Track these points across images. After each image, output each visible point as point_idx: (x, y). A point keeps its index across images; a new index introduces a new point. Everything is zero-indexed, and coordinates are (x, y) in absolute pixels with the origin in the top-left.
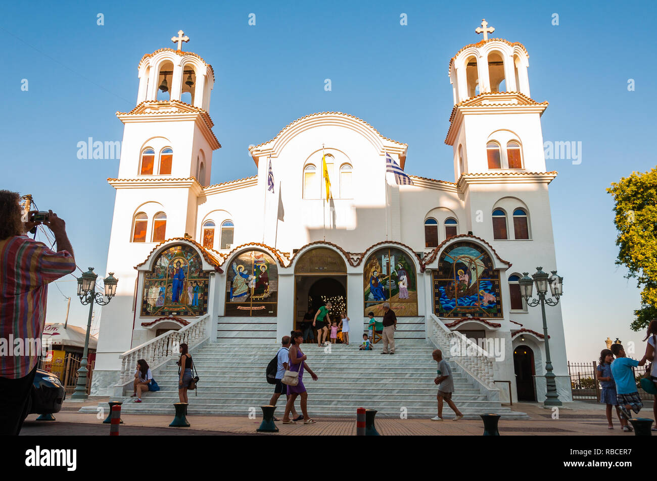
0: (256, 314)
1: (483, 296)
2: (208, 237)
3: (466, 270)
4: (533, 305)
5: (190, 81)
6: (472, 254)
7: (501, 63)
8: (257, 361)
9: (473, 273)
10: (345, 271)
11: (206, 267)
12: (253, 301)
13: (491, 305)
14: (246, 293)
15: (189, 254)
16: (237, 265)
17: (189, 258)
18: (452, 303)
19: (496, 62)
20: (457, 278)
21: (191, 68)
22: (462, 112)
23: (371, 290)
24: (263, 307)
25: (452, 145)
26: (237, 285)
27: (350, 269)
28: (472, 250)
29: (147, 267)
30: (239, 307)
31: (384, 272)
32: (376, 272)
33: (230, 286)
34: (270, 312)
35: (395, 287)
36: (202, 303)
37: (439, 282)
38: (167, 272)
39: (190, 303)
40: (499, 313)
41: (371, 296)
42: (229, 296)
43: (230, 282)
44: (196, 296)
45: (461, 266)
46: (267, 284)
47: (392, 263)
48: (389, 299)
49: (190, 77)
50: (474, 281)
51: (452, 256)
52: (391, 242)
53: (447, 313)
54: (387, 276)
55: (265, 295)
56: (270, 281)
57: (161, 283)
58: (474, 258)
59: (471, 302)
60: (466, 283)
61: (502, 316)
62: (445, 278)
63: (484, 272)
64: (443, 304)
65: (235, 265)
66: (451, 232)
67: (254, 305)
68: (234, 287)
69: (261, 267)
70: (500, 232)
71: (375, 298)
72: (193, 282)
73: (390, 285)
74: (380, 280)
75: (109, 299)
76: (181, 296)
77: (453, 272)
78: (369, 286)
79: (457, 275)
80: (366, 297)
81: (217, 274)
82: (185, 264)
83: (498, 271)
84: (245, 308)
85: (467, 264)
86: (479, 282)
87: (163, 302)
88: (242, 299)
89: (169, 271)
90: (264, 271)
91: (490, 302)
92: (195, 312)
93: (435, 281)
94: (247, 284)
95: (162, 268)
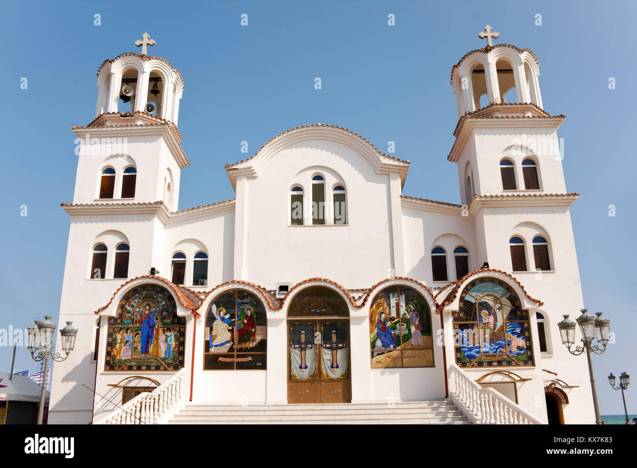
0: (241, 366)
1: (510, 341)
2: (179, 269)
4: (576, 353)
5: (157, 89)
6: (496, 291)
7: (510, 71)
10: (347, 313)
11: (181, 311)
12: (237, 351)
13: (520, 352)
14: (228, 342)
15: (160, 295)
16: (217, 308)
17: (160, 300)
18: (476, 350)
19: (505, 70)
20: (481, 320)
21: (159, 75)
22: (470, 125)
23: (378, 336)
24: (250, 358)
25: (457, 162)
26: (218, 331)
27: (353, 313)
28: (496, 287)
29: (111, 312)
30: (220, 359)
31: (394, 314)
32: (383, 314)
33: (209, 334)
34: (258, 364)
35: (407, 332)
36: (178, 355)
37: (460, 325)
39: (163, 355)
40: (530, 360)
41: (379, 343)
42: (207, 345)
44: (169, 347)
45: (484, 306)
46: (253, 330)
47: (403, 303)
48: (400, 347)
49: (155, 85)
51: (474, 294)
52: (401, 278)
53: (471, 363)
54: (396, 318)
55: (252, 345)
56: (257, 327)
57: (127, 330)
58: (499, 296)
59: (497, 349)
60: (492, 326)
61: (533, 364)
62: (467, 320)
63: (511, 313)
64: (465, 352)
65: (214, 308)
66: (462, 261)
67: (238, 356)
68: (214, 333)
69: (246, 309)
70: (519, 264)
71: (383, 346)
72: (165, 329)
73: (401, 330)
74: (388, 324)
75: (67, 354)
76: (152, 346)
77: (475, 313)
78: (376, 331)
79: (481, 317)
80: (373, 345)
82: (156, 307)
83: (526, 311)
84: (228, 360)
86: (506, 325)
87: (130, 353)
88: (224, 348)
90: (249, 315)
91: (519, 348)
92: (169, 365)
93: (455, 324)
94: (229, 330)
95: (129, 312)
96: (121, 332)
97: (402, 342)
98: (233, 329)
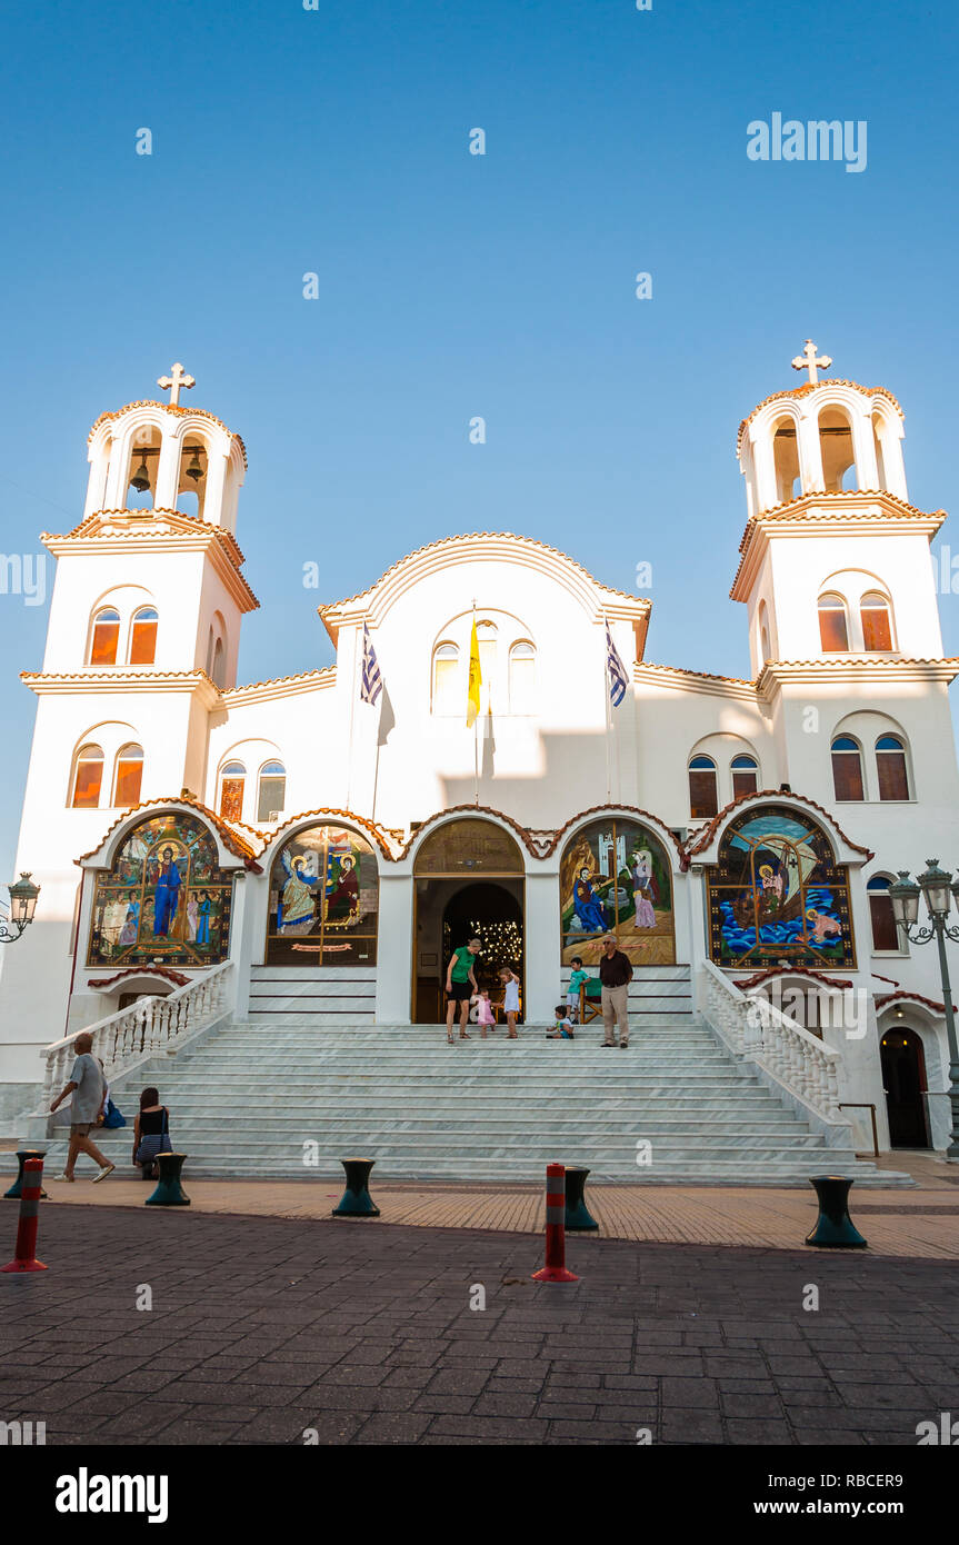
0: (332, 960)
1: (813, 922)
2: (232, 796)
3: (777, 865)
4: (920, 940)
5: (196, 468)
6: (789, 832)
7: (845, 431)
8: (333, 1062)
9: (792, 871)
10: (520, 867)
11: (226, 859)
12: (326, 933)
13: (830, 941)
14: (309, 917)
15: (190, 832)
16: (293, 856)
17: (190, 841)
18: (748, 936)
19: (835, 428)
20: (759, 882)
21: (199, 442)
22: (765, 532)
23: (576, 910)
24: (348, 946)
25: (745, 602)
26: (292, 898)
27: (531, 865)
28: (789, 824)
29: (102, 861)
30: (295, 947)
31: (604, 871)
32: (586, 871)
33: (276, 902)
34: (361, 956)
35: (626, 903)
36: (218, 938)
37: (721, 892)
38: (144, 871)
39: (193, 938)
40: (847, 958)
41: (576, 922)
42: (274, 922)
43: (277, 892)
44: (203, 924)
45: (765, 857)
46: (355, 896)
47: (621, 851)
48: (614, 929)
49: (195, 461)
50: (794, 889)
51: (747, 836)
52: (617, 807)
53: (739, 958)
54: (609, 878)
55: (351, 921)
56: (361, 891)
57: (130, 894)
58: (794, 841)
59: (788, 935)
60: (778, 894)
61: (854, 965)
62: (733, 883)
63: (815, 871)
64: (728, 939)
65: (287, 856)
66: (745, 785)
67: (327, 942)
68: (285, 902)
69: (342, 861)
70: (848, 786)
71: (584, 927)
72: (198, 892)
73: (616, 899)
74: (594, 888)
75: (21, 929)
76: (174, 922)
77: (748, 871)
78: (571, 900)
79: (758, 877)
80: (565, 925)
81: (249, 875)
82: (182, 854)
83: (845, 867)
84: (309, 948)
85: (779, 854)
86: (805, 892)
87: (134, 935)
88: (302, 928)
89: (147, 869)
90: (348, 869)
91: (828, 934)
92: (202, 956)
93: (711, 889)
94: (312, 896)
95: (135, 862)
96: (121, 897)
97: (617, 921)
98: (319, 893)
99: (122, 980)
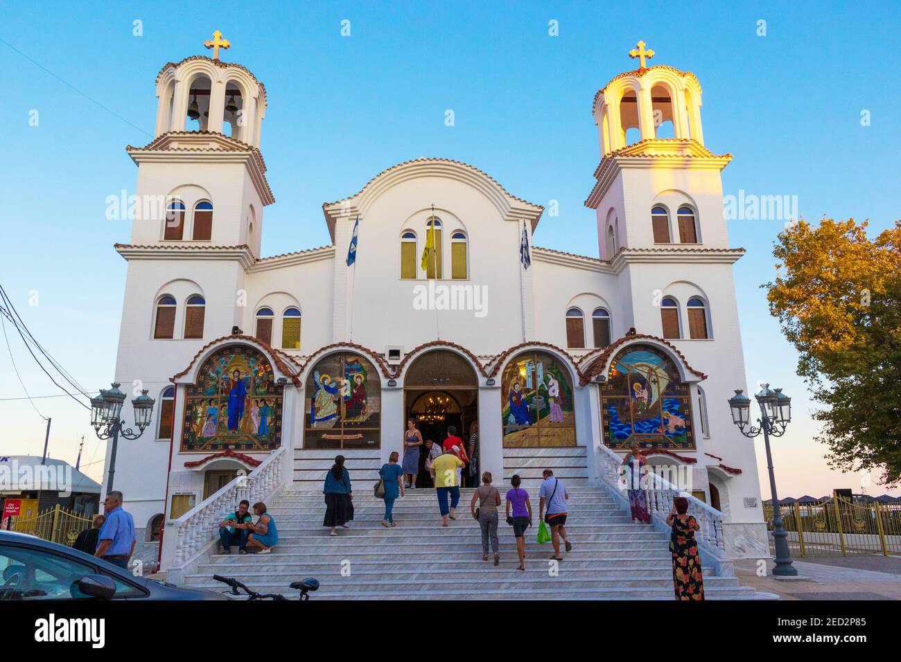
0: (350, 445)
3: (644, 383)
4: (751, 435)
5: (232, 104)
6: (651, 362)
8: (364, 518)
9: (654, 387)
10: (476, 382)
11: (278, 376)
12: (345, 426)
13: (678, 432)
15: (252, 359)
16: (321, 375)
17: (252, 365)
18: (627, 429)
20: (633, 395)
21: (236, 87)
22: (618, 164)
23: (512, 411)
24: (360, 435)
25: (595, 208)
26: (320, 403)
27: (482, 381)
28: (651, 356)
29: (191, 378)
30: (324, 436)
31: (529, 385)
32: (518, 385)
33: (310, 406)
34: (369, 442)
35: (544, 406)
36: (273, 432)
37: (609, 400)
38: (220, 386)
39: (256, 431)
40: (689, 443)
41: (512, 418)
43: (310, 399)
44: (263, 422)
46: (364, 401)
47: (540, 372)
48: (536, 423)
49: (232, 100)
50: (655, 398)
51: (625, 363)
52: (538, 343)
53: (621, 444)
54: (532, 390)
55: (362, 419)
56: (368, 398)
57: (210, 401)
58: (654, 367)
59: (652, 428)
60: (645, 402)
61: (694, 447)
62: (617, 394)
63: (668, 387)
64: (614, 430)
65: (317, 374)
66: (602, 328)
67: (346, 433)
68: (317, 405)
69: (355, 378)
70: (671, 330)
71: (517, 422)
72: (259, 400)
73: (537, 404)
74: (523, 396)
75: (142, 430)
76: (242, 421)
77: (626, 386)
78: (508, 404)
79: (633, 391)
80: (505, 421)
81: (294, 388)
82: (247, 373)
83: (687, 385)
85: (645, 375)
86: (662, 400)
87: (214, 429)
88: (328, 423)
89: (222, 384)
90: (359, 384)
91: (677, 427)
92: (263, 443)
93: (603, 398)
94: (335, 402)
95: (212, 379)
96: (203, 404)
97: (538, 417)
98: (339, 399)
99: (209, 462)
